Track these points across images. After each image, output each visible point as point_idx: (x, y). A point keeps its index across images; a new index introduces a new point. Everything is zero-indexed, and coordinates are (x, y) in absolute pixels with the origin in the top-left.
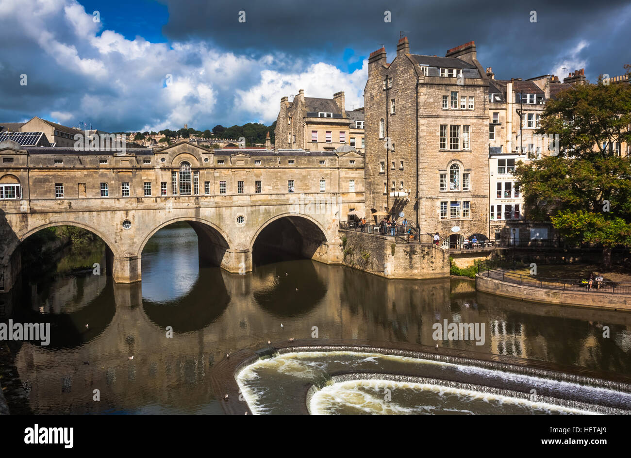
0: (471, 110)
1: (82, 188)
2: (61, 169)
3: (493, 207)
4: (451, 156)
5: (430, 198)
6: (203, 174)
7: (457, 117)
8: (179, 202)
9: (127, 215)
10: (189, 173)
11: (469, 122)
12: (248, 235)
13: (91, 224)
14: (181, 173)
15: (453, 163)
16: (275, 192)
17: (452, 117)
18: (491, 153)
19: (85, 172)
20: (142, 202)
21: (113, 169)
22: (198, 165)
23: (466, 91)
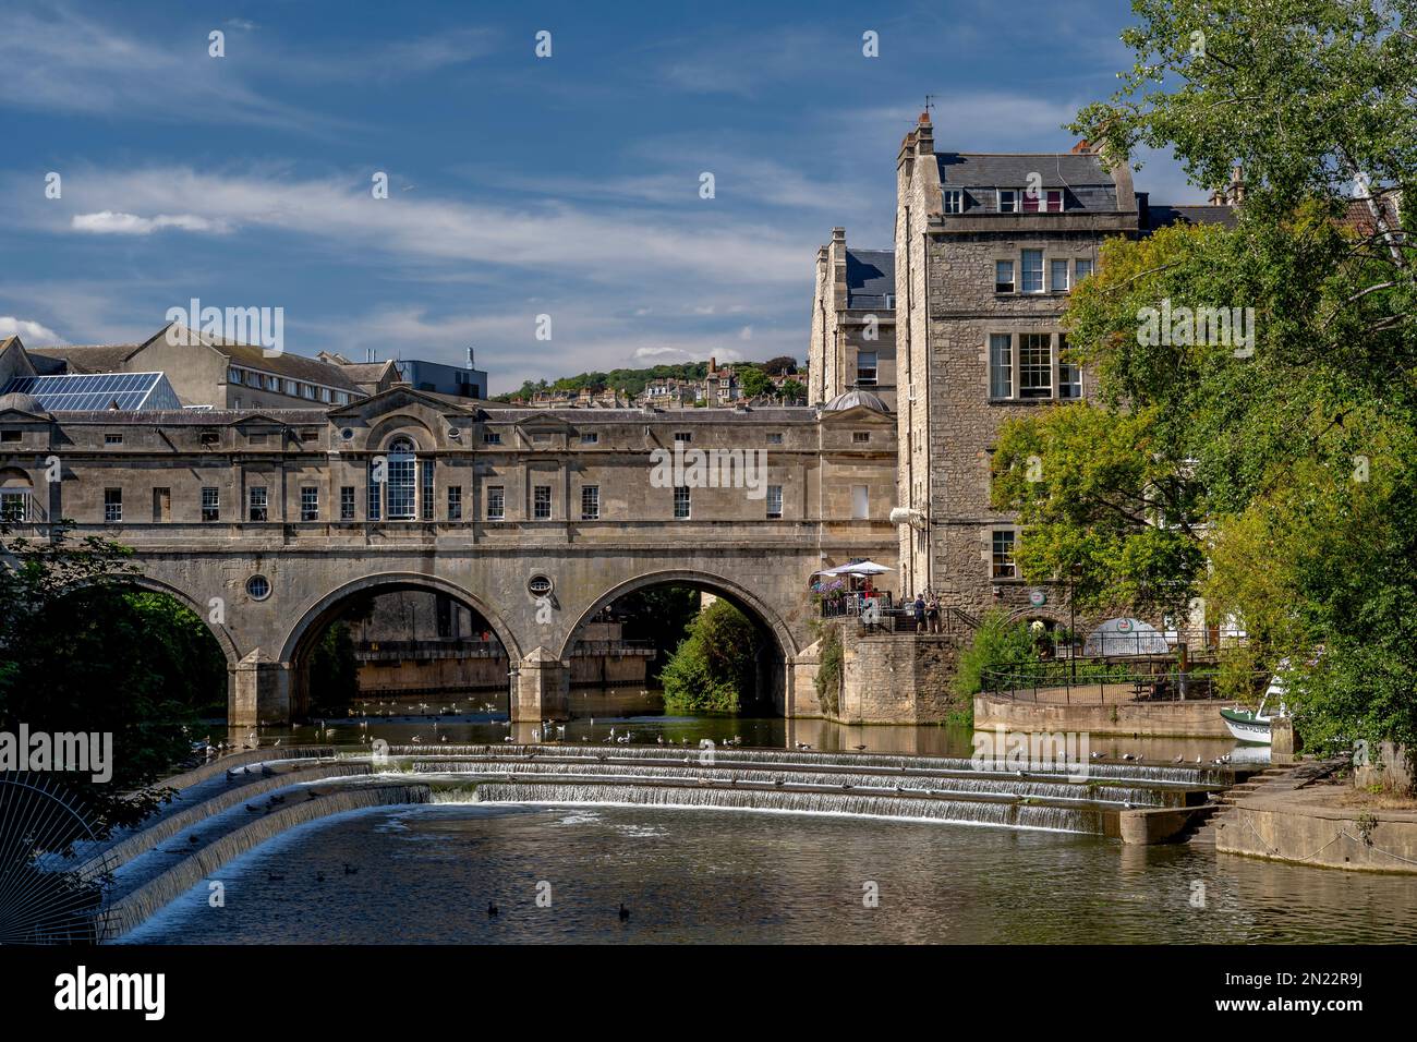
1: (161, 499)
2: (117, 455)
6: (445, 467)
7: (1038, 315)
9: (259, 565)
10: (412, 465)
12: (557, 627)
13: (178, 584)
16: (635, 517)
17: (1025, 314)
19: (170, 463)
20: (296, 534)
21: (232, 455)
22: (433, 445)
23: (1066, 248)
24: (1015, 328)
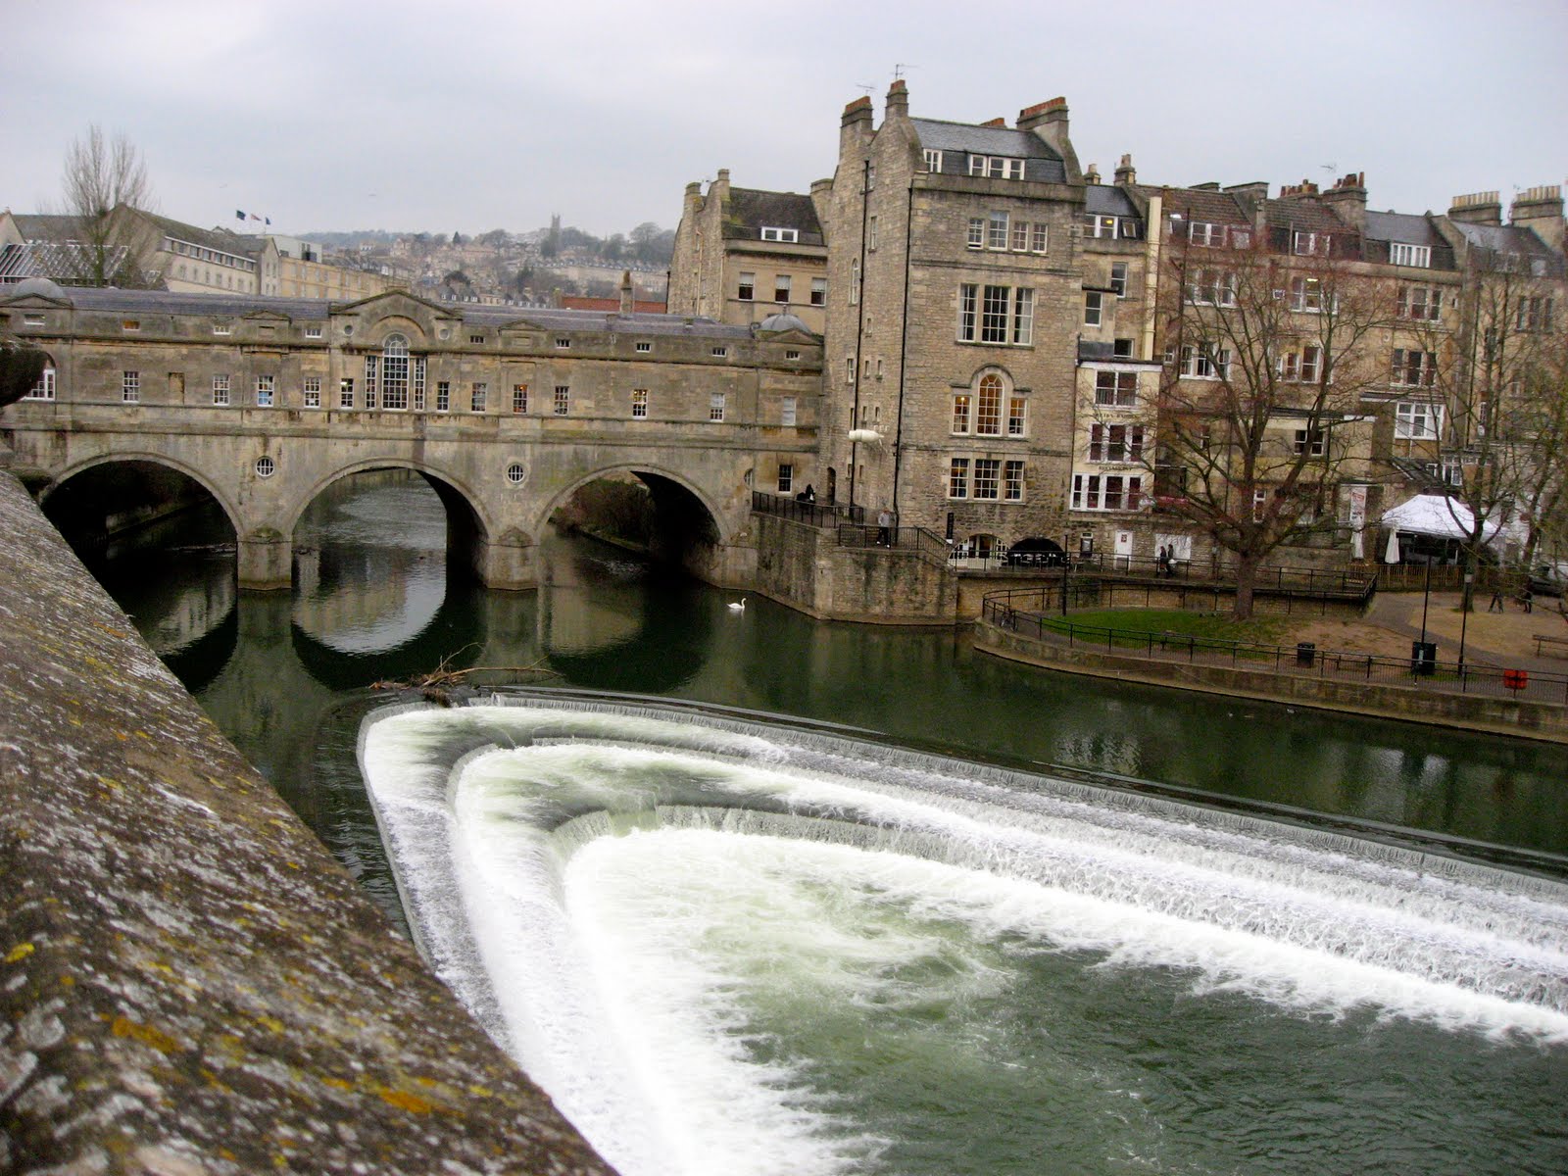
0: (1038, 255)
1: (176, 383)
2: (136, 341)
3: (1079, 479)
4: (984, 356)
5: (927, 449)
6: (435, 365)
7: (1002, 269)
8: (378, 425)
9: (266, 445)
10: (405, 360)
11: (1031, 281)
12: (530, 509)
13: (192, 462)
14: (387, 360)
15: (988, 372)
16: (600, 414)
17: (989, 268)
18: (1083, 356)
19: (184, 350)
20: (300, 420)
21: (242, 345)
22: (424, 343)
23: (1027, 212)
24: (982, 279)
